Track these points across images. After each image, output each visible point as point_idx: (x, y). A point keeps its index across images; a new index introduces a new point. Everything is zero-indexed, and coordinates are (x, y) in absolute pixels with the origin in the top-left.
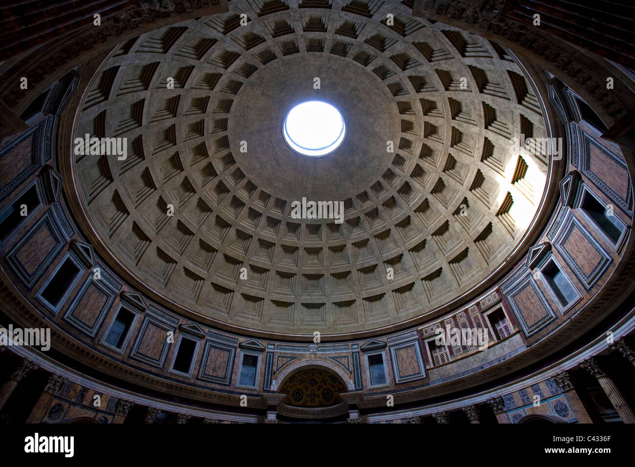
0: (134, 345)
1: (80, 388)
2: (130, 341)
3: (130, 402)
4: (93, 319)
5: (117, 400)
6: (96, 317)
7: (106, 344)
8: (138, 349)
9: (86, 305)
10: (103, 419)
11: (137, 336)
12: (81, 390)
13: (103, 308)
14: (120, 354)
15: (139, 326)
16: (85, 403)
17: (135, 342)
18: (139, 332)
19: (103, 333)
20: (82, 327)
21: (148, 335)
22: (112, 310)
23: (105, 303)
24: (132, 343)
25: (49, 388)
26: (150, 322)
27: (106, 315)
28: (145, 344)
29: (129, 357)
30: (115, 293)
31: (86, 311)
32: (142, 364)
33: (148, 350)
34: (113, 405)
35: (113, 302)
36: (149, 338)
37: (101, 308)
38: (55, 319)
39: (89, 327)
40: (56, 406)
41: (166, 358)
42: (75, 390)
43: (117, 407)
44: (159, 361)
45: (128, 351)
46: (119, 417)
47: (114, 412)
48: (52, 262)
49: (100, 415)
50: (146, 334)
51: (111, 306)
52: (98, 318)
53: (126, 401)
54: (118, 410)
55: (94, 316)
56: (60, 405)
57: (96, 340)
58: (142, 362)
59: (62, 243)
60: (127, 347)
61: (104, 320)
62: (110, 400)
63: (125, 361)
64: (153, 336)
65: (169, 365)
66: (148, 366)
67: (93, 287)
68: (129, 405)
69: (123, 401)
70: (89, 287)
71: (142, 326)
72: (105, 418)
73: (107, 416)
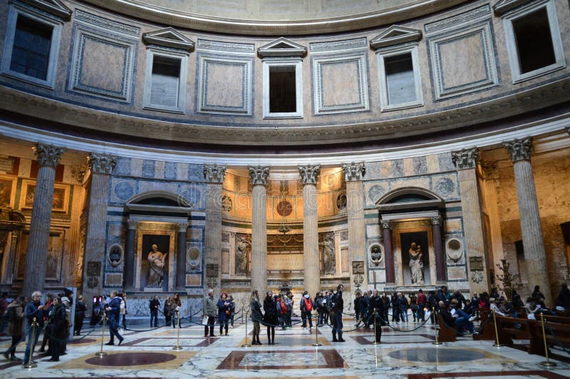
0: (432, 85)
1: (389, 163)
2: (423, 85)
3: (470, 150)
4: (353, 95)
5: (450, 155)
6: (357, 91)
7: (391, 107)
8: (444, 84)
9: (334, 87)
10: (442, 181)
11: (431, 72)
12: (392, 165)
13: (358, 76)
14: (420, 106)
15: (425, 59)
16: (407, 174)
17: (432, 80)
18: (430, 66)
19: (378, 99)
20: (346, 109)
21: (447, 60)
22: (371, 70)
23: (358, 71)
24: (428, 85)
25: (350, 178)
26: (440, 44)
27: (368, 80)
28: (451, 73)
29: (436, 101)
30: (364, 51)
31: (338, 93)
32: (461, 99)
33: (461, 77)
34: (449, 161)
35: (367, 61)
36: (452, 62)
37: (356, 78)
38: (305, 121)
39: (356, 104)
40: (371, 189)
41: (498, 68)
42: (385, 168)
43: (454, 163)
44: (487, 79)
45: (429, 96)
46: (465, 171)
47: (454, 168)
48: (253, 84)
49: (436, 179)
50: (444, 60)
51: (368, 67)
52: (359, 89)
53: (464, 150)
54: (457, 163)
55: (353, 90)
56: (376, 186)
57: (374, 110)
58: (460, 96)
59: (250, 63)
60: (425, 92)
61: (369, 86)
62: (439, 159)
63: (432, 108)
64: (457, 57)
65: (508, 74)
66: (474, 94)
67: (329, 67)
68: (470, 153)
69: (458, 152)
70: (321, 70)
71: (429, 57)
72: (445, 179)
73: (446, 176)
